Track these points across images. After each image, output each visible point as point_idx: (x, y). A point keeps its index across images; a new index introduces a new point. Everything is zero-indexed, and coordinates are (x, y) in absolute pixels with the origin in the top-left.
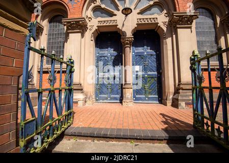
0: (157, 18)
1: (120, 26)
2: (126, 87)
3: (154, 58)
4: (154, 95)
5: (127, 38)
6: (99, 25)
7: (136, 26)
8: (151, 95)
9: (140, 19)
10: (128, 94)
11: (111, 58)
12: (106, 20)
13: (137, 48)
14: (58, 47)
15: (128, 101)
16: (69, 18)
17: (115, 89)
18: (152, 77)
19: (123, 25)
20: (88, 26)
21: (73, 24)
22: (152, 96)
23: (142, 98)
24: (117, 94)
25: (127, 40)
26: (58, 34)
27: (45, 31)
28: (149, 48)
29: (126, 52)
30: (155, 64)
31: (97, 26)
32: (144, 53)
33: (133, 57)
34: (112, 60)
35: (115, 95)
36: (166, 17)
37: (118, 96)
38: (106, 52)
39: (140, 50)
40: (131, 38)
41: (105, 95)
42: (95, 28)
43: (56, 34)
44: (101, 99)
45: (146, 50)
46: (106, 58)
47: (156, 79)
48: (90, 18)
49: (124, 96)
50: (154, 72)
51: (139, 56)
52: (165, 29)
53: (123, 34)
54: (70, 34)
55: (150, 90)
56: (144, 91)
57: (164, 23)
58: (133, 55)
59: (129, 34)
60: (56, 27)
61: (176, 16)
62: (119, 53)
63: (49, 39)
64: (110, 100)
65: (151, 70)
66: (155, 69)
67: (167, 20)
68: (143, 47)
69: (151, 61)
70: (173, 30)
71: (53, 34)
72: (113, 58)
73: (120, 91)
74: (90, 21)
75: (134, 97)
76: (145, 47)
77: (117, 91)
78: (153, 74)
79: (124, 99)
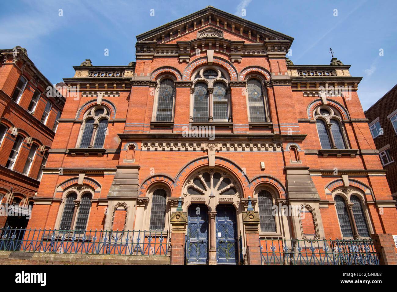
0: (232, 198)
1: (207, 203)
2: (211, 250)
3: (232, 227)
4: (233, 258)
5: (212, 212)
6: (192, 201)
7: (218, 203)
8: (231, 257)
9: (221, 198)
10: (213, 256)
11: (200, 225)
12: (197, 198)
13: (219, 218)
14: (159, 216)
15: (213, 262)
16: (172, 197)
17: (203, 253)
18: (230, 242)
19: (209, 202)
20: (184, 202)
21: (176, 201)
22: (231, 259)
23: (224, 261)
24: (204, 257)
25: (213, 214)
26: (160, 205)
27: (150, 203)
28: (228, 218)
29: (211, 222)
30: (232, 232)
31: (191, 202)
32: (224, 222)
33: (216, 225)
34: (200, 227)
35: (203, 257)
36: (239, 197)
37: (205, 259)
38: (196, 220)
39: (222, 219)
40: (215, 212)
41: (195, 257)
42: (189, 203)
43: (158, 205)
44: (191, 261)
45: (226, 220)
46: (196, 225)
47: (234, 244)
48: (185, 195)
49: (210, 257)
50: (233, 238)
51: (221, 224)
52: (238, 207)
53: (209, 208)
54: (172, 208)
55: (230, 253)
56: (225, 255)
57: (237, 202)
58: (216, 223)
59: (213, 210)
60: (158, 199)
61: (243, 201)
62: (206, 221)
63: (153, 209)
64: (198, 262)
65: (230, 237)
66: (233, 235)
67: (239, 200)
68: (224, 217)
69: (230, 229)
70: (243, 208)
71: (156, 205)
72: (201, 225)
73: (206, 254)
74: (185, 197)
75: (218, 259)
76: (226, 217)
77: (204, 254)
78: (231, 240)
79: (210, 260)
